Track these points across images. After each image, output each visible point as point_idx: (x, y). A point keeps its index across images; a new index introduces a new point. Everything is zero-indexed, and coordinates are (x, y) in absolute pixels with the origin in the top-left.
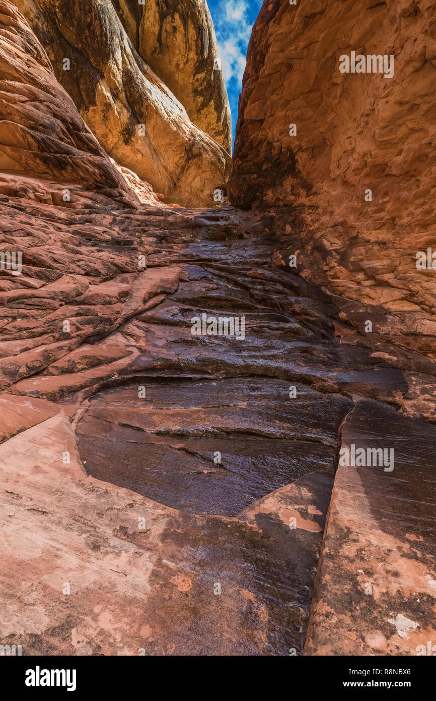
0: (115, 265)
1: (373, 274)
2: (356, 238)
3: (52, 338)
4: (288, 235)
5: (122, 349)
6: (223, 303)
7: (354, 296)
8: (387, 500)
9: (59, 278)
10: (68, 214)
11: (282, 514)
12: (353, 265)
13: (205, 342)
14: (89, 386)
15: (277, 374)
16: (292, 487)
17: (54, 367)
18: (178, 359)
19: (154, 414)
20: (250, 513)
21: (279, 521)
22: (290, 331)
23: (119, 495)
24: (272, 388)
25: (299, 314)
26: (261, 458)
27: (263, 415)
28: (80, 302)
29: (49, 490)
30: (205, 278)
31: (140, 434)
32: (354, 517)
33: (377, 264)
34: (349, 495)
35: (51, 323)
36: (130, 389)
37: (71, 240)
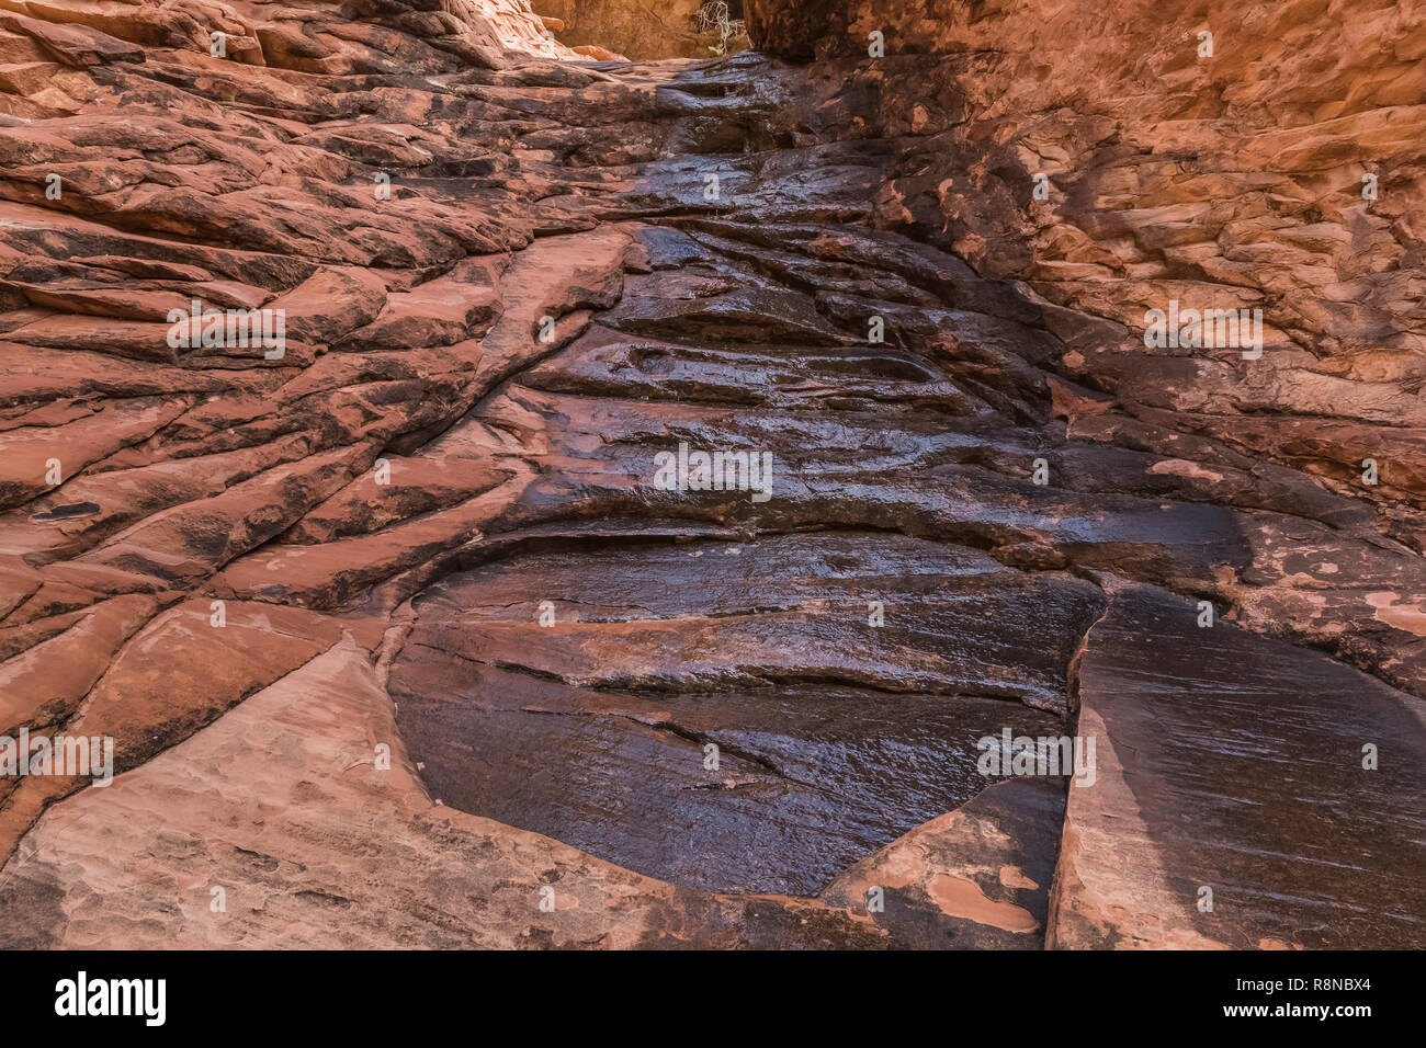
0: (450, 234)
1: (1158, 245)
2: (1111, 142)
3: (303, 444)
4: (919, 134)
5: (485, 466)
6: (747, 330)
7: (1106, 308)
8: (1206, 852)
9: (306, 277)
10: (309, 91)
11: (936, 888)
12: (1103, 221)
13: (704, 441)
14: (410, 567)
15: (900, 524)
16: (956, 821)
17: (315, 520)
18: (637, 487)
19: (583, 635)
20: (854, 887)
21: (929, 905)
22: (929, 405)
23: (520, 849)
24: (889, 558)
25: (954, 358)
26: (871, 746)
27: (869, 632)
28: (368, 342)
29: (344, 843)
30: (693, 261)
31: (553, 690)
32: (1124, 898)
33: (1169, 216)
34: (1107, 841)
35: (298, 404)
36: (515, 572)
37: (326, 169)
